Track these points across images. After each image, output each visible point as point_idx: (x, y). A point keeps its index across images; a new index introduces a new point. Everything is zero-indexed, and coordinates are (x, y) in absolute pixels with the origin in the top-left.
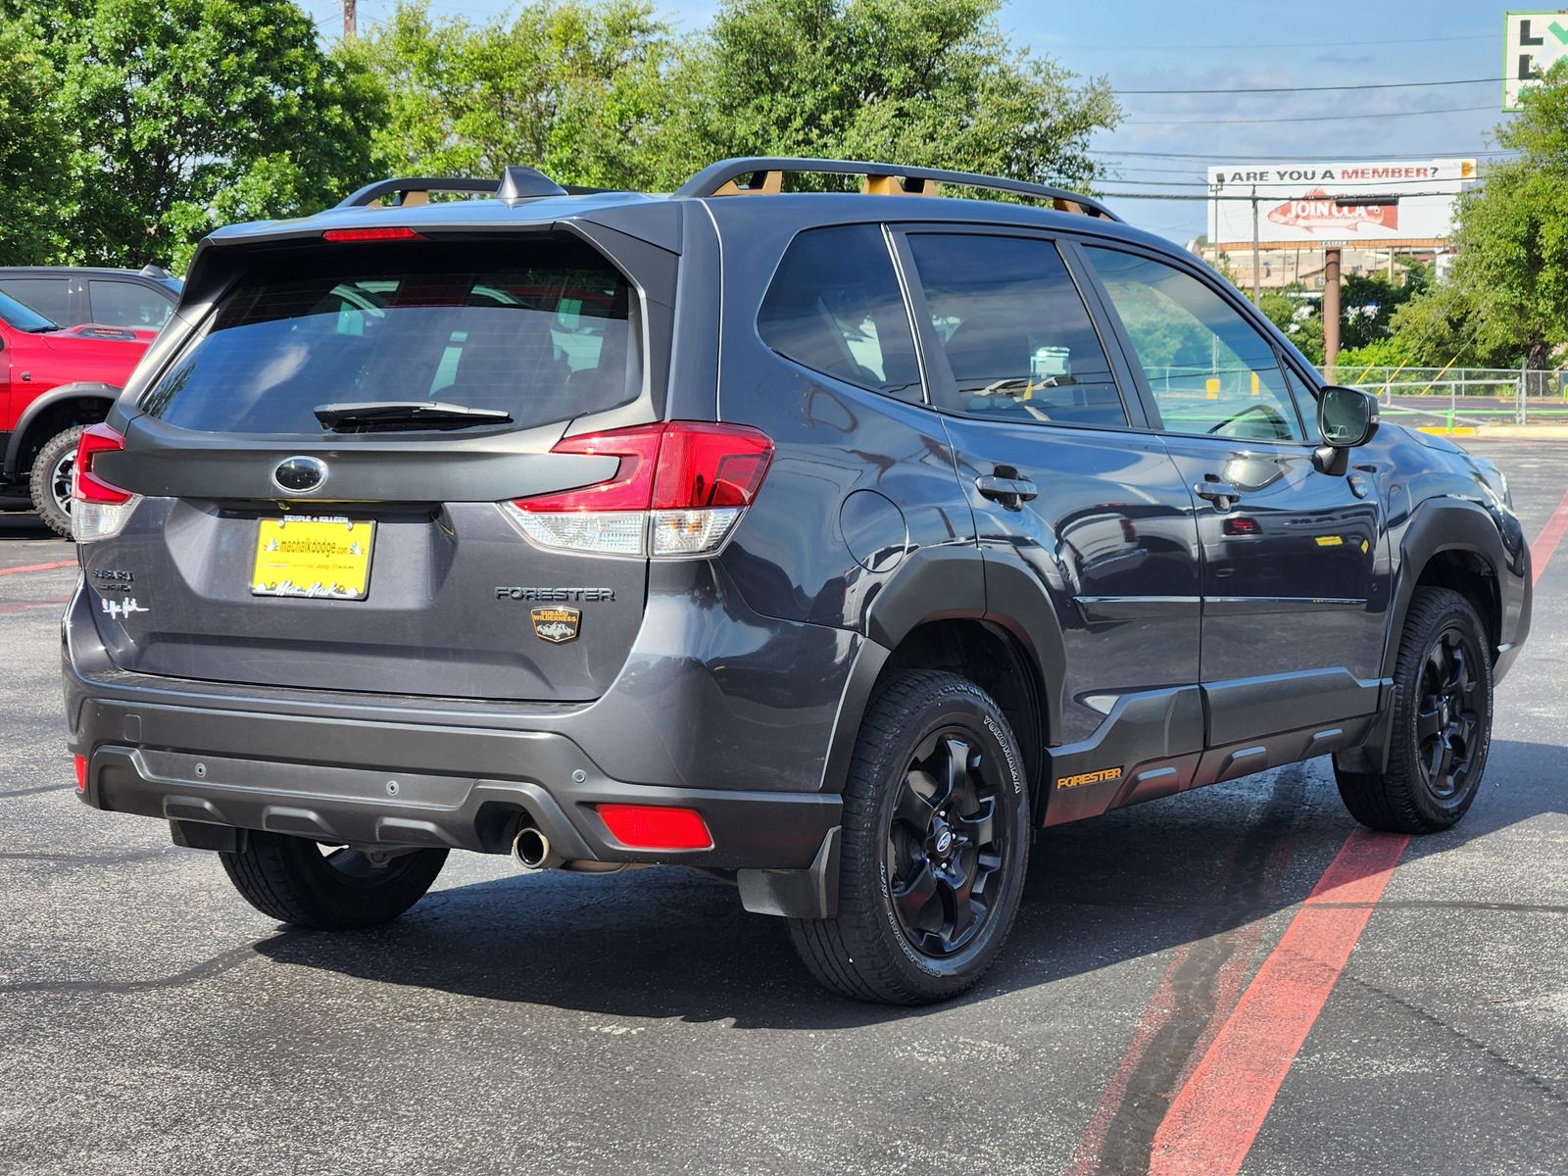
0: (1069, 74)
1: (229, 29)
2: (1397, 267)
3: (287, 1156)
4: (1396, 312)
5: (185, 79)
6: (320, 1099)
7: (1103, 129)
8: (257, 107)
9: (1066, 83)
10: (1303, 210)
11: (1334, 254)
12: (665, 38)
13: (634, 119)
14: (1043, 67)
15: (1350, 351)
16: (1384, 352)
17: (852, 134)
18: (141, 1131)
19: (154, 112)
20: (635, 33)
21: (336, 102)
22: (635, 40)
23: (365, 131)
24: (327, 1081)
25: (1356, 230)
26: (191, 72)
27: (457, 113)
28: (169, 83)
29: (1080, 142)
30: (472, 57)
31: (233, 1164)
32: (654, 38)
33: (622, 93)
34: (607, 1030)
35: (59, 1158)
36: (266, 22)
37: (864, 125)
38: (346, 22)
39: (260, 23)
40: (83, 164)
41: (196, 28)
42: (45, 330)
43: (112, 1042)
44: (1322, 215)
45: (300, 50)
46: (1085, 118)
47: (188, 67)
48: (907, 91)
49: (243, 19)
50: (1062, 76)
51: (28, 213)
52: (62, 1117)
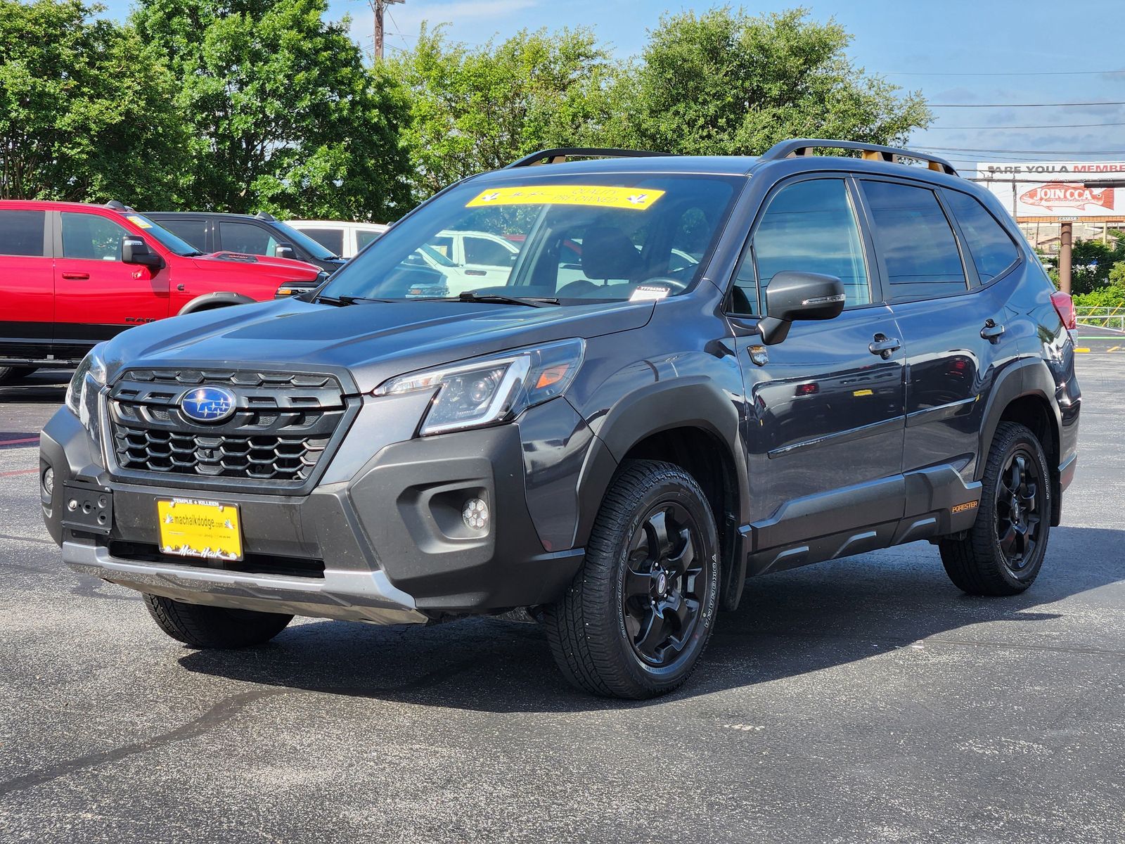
0: (894, 88)
1: (299, 52)
2: (1109, 237)
3: (539, 806)
4: (1113, 267)
5: (268, 87)
6: (547, 769)
7: (919, 129)
8: (319, 110)
9: (892, 94)
10: (1046, 195)
11: (1067, 226)
12: (605, 62)
13: (581, 120)
14: (875, 83)
15: (1079, 296)
16: (1103, 297)
17: (741, 133)
18: (425, 787)
19: (245, 110)
20: (581, 58)
21: (375, 107)
22: (583, 64)
23: (394, 128)
24: (547, 757)
25: (1084, 209)
26: (272, 82)
27: (457, 116)
28: (257, 90)
29: (902, 138)
30: (469, 75)
31: (502, 810)
32: (597, 61)
33: (573, 100)
34: (737, 727)
35: (373, 803)
36: (326, 49)
37: (750, 126)
38: (377, 50)
39: (321, 49)
40: (197, 147)
41: (275, 52)
42: (194, 255)
43: (377, 727)
44: (1059, 198)
45: (349, 69)
46: (906, 120)
47: (271, 78)
48: (779, 102)
49: (310, 46)
50: (889, 89)
51: (159, 180)
52: (362, 777)
